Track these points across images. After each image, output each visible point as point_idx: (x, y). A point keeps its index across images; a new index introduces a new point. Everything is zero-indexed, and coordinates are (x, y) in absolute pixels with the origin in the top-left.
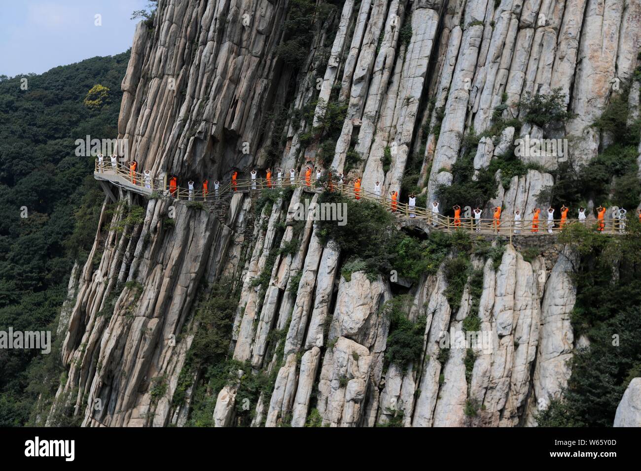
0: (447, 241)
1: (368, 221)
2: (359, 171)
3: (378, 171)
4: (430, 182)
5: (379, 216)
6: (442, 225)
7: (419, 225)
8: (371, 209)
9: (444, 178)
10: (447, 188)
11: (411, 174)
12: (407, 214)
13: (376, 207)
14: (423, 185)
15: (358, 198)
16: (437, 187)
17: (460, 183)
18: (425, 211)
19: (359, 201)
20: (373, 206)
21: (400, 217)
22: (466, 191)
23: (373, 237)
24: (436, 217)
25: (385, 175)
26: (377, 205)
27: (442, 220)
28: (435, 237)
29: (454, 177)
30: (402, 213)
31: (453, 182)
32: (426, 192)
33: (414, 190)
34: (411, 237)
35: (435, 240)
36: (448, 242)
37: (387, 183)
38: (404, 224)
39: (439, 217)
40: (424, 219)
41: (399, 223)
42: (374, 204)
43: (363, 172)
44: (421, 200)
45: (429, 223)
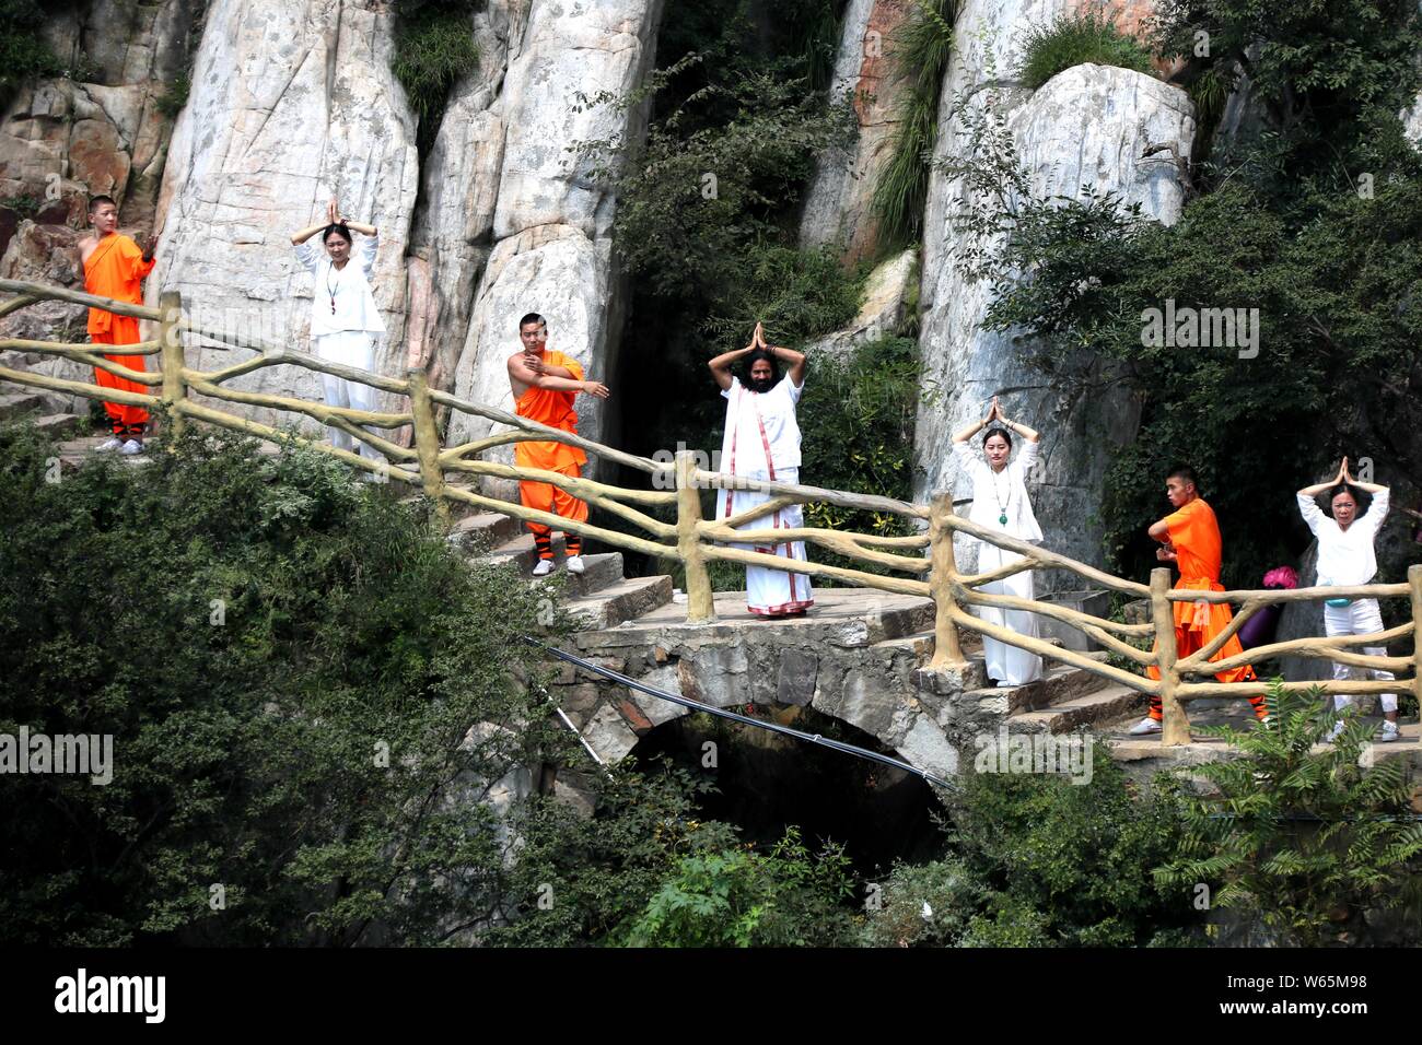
0: (1157, 857)
1: (246, 680)
2: (117, 100)
3: (336, 92)
4: (945, 193)
5: (373, 611)
6: (1092, 681)
7: (841, 691)
8: (278, 536)
9: (1100, 139)
10: (1134, 259)
11: (716, 116)
12: (698, 580)
13: (328, 513)
14: (864, 231)
15: (130, 423)
16: (1021, 247)
17: (1279, 194)
18: (900, 524)
19: (132, 456)
20: (291, 503)
21: (623, 610)
22: (1331, 279)
23: (304, 863)
24: (1021, 587)
25: (427, 142)
26: (338, 483)
27: (1096, 626)
28: (1019, 825)
29: (1206, 120)
30: (637, 564)
31: (1196, 177)
32: (911, 313)
33: (766, 290)
34: (758, 832)
35: (1020, 853)
36: (1164, 875)
37: (451, 226)
38: (662, 696)
39: (1055, 584)
40: (897, 624)
41: (607, 687)
42: (309, 481)
43: (171, 108)
44: (854, 402)
45: (946, 664)
